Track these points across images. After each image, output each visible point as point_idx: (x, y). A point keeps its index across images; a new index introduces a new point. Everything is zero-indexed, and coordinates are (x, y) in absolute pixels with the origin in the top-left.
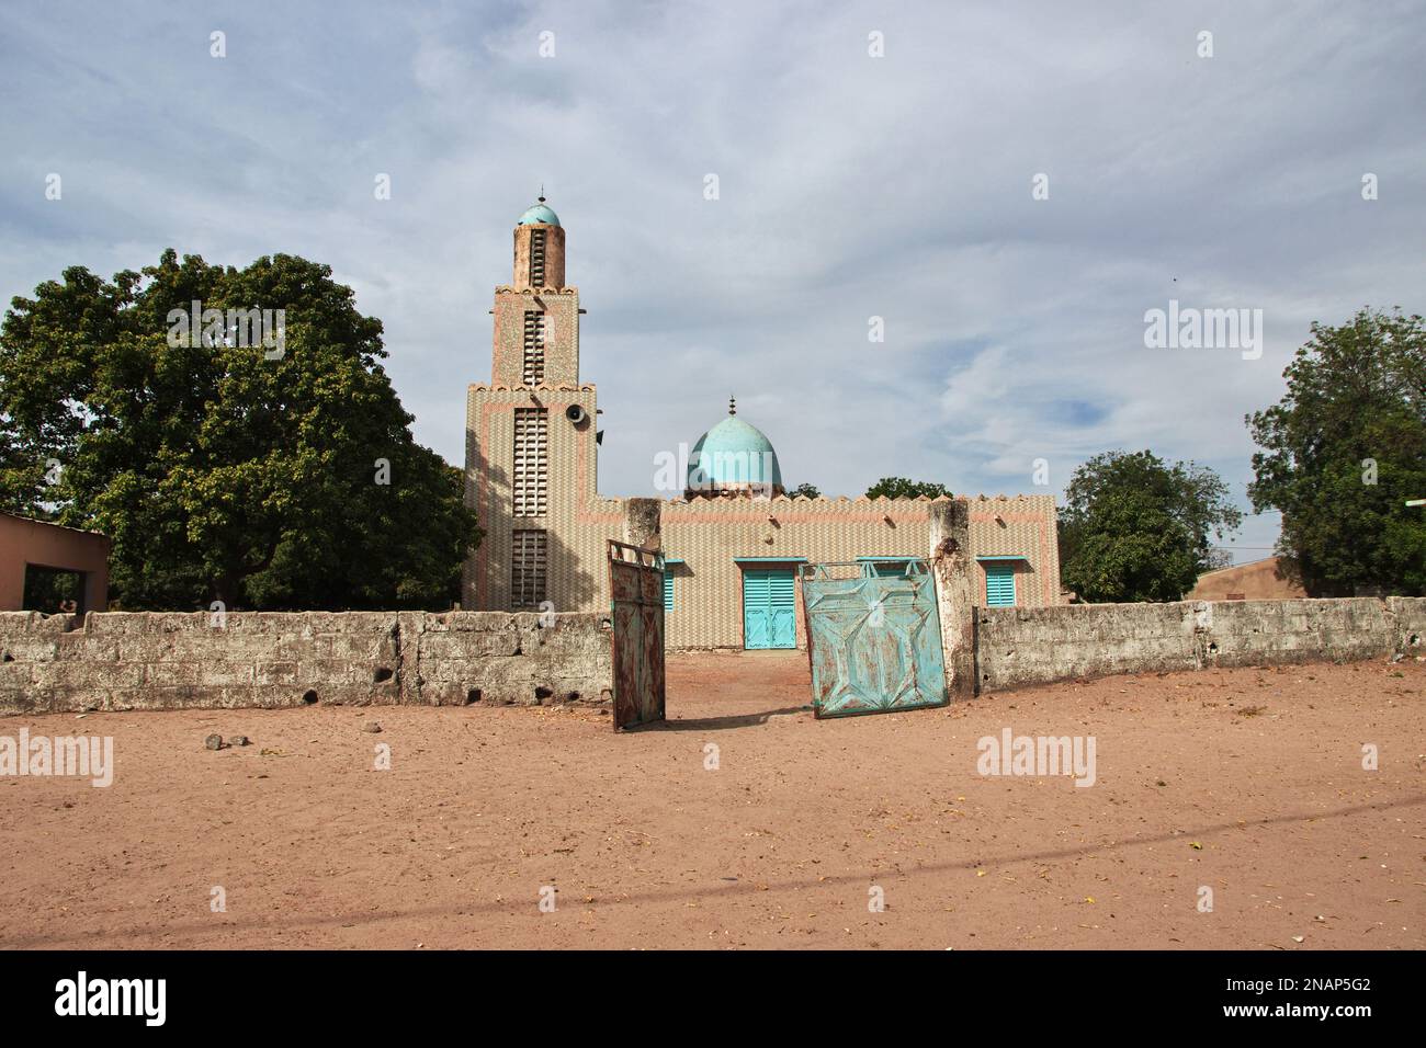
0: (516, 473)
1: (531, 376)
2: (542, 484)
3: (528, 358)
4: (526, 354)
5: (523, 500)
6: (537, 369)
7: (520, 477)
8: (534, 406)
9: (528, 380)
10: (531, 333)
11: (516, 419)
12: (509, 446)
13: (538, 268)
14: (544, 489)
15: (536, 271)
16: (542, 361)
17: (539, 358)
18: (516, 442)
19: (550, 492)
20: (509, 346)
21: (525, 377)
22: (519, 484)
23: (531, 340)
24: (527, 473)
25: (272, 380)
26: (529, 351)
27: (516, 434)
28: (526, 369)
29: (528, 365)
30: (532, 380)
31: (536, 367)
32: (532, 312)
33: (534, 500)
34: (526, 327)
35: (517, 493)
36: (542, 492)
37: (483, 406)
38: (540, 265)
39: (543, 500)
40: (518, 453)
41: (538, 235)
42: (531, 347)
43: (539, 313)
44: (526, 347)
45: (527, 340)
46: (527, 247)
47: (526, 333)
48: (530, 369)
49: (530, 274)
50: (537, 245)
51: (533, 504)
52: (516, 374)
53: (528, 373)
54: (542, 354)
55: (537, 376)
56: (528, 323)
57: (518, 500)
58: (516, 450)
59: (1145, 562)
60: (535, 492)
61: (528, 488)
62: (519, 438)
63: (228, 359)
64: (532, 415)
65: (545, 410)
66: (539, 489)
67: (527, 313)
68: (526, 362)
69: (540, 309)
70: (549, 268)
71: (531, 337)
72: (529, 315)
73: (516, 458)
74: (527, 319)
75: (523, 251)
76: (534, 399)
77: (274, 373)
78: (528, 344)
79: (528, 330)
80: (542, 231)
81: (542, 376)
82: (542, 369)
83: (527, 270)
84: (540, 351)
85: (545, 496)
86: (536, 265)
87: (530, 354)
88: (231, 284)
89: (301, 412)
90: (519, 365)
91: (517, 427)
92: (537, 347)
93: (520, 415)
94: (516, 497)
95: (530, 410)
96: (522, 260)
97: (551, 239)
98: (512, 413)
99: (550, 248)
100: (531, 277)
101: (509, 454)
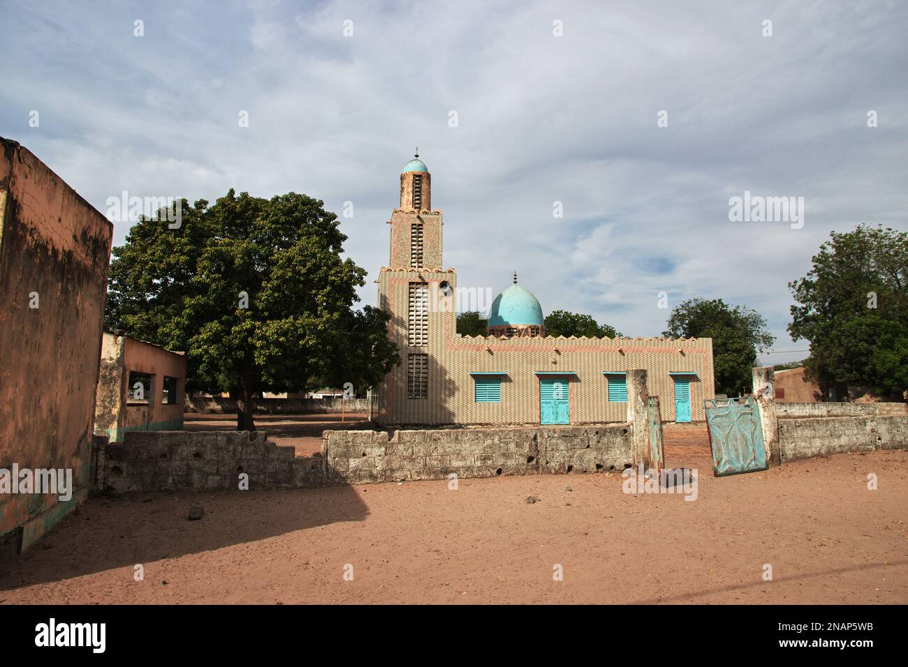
0: (410, 320)
1: (415, 263)
2: (425, 327)
3: (413, 252)
4: (412, 249)
5: (414, 336)
6: (418, 258)
7: (412, 322)
8: (420, 281)
9: (413, 264)
10: (415, 237)
11: (410, 288)
12: (406, 304)
13: (417, 198)
14: (426, 330)
15: (416, 200)
16: (422, 254)
17: (420, 252)
18: (410, 302)
19: (430, 331)
20: (403, 244)
21: (412, 262)
22: (411, 327)
23: (415, 241)
24: (417, 320)
25: (304, 271)
26: (414, 247)
27: (410, 297)
28: (412, 258)
29: (414, 256)
30: (416, 264)
31: (419, 258)
32: (415, 225)
33: (421, 336)
34: (412, 233)
35: (411, 332)
36: (425, 332)
37: (390, 281)
38: (418, 196)
39: (425, 336)
40: (411, 309)
41: (417, 178)
42: (415, 245)
43: (419, 225)
44: (412, 245)
45: (413, 241)
46: (411, 185)
47: (412, 237)
48: (415, 258)
49: (413, 201)
50: (416, 184)
51: (420, 339)
52: (407, 261)
53: (413, 260)
54: (421, 250)
55: (419, 263)
56: (413, 231)
57: (411, 336)
58: (410, 307)
59: (733, 370)
60: (421, 331)
61: (417, 329)
62: (411, 299)
63: (278, 258)
64: (419, 286)
65: (427, 284)
66: (423, 330)
67: (412, 225)
68: (412, 254)
69: (420, 223)
70: (424, 198)
71: (415, 239)
72: (414, 226)
73: (410, 311)
74: (413, 229)
75: (408, 188)
76: (420, 277)
77: (304, 266)
78: (413, 243)
79: (414, 235)
80: (419, 176)
81: (421, 263)
82: (421, 258)
83: (411, 198)
84: (420, 248)
85: (426, 334)
86: (416, 196)
87: (415, 250)
88: (271, 211)
89: (318, 289)
90: (408, 256)
91: (410, 293)
92: (419, 245)
93: (412, 286)
94: (410, 334)
95: (418, 283)
96: (408, 193)
97: (424, 180)
98: (407, 285)
99: (424, 186)
100: (414, 204)
101: (405, 309)
